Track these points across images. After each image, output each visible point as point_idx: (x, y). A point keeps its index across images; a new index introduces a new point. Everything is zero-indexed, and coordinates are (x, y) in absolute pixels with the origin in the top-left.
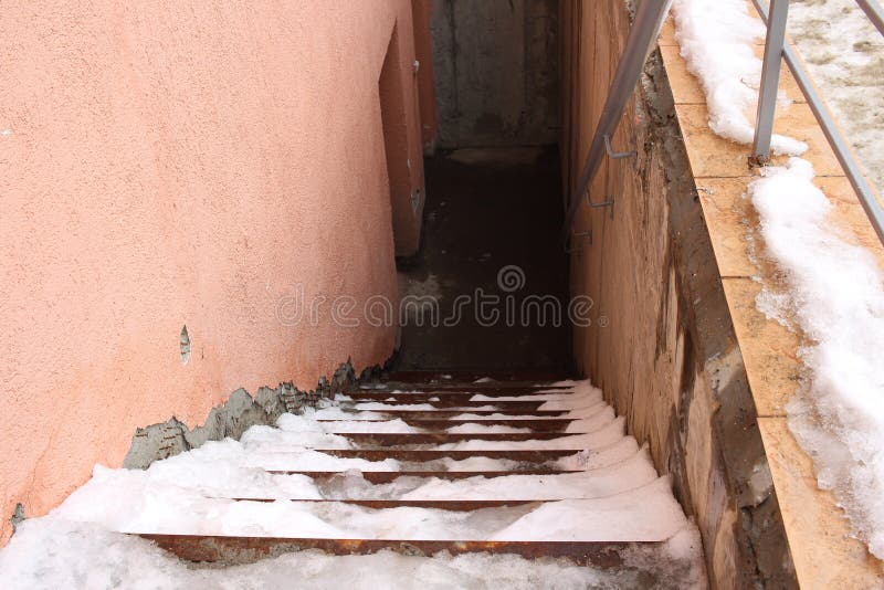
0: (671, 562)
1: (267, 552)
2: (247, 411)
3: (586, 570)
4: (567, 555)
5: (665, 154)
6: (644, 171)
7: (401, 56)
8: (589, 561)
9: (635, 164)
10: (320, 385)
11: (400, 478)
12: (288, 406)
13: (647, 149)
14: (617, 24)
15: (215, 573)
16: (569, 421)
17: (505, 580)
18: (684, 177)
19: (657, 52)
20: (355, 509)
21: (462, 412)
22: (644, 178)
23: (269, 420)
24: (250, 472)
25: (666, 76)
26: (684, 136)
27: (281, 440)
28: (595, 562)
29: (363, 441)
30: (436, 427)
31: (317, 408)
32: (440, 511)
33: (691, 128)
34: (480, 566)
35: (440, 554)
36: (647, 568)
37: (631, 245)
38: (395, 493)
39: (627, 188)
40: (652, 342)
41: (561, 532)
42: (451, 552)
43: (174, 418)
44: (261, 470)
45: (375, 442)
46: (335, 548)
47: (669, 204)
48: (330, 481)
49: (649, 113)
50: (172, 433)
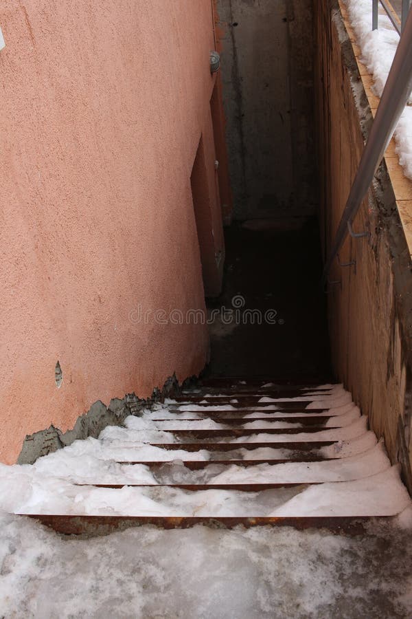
0: (401, 531)
1: (117, 527)
2: (103, 416)
3: (340, 537)
4: (326, 526)
5: (390, 237)
6: (376, 247)
7: (206, 157)
8: (342, 531)
9: (369, 241)
10: (154, 393)
11: (209, 466)
12: (132, 410)
13: (378, 232)
14: (355, 139)
15: (81, 543)
16: (328, 417)
17: (282, 545)
18: (404, 254)
19: (383, 162)
20: (178, 491)
21: (253, 412)
22: (376, 251)
23: (119, 422)
24: (105, 463)
25: (389, 179)
26: (403, 223)
27: (127, 437)
28: (347, 532)
29: (184, 436)
30: (235, 424)
31: (152, 410)
32: (237, 491)
33: (408, 219)
34: (265, 536)
35: (237, 527)
36: (383, 535)
37: (368, 296)
38: (206, 476)
39: (365, 255)
40: (384, 368)
41: (323, 508)
42: (245, 526)
43: (52, 426)
44: (112, 461)
45: (192, 436)
46: (164, 523)
47: (393, 273)
48: (161, 468)
49: (378, 207)
50: (51, 436)
